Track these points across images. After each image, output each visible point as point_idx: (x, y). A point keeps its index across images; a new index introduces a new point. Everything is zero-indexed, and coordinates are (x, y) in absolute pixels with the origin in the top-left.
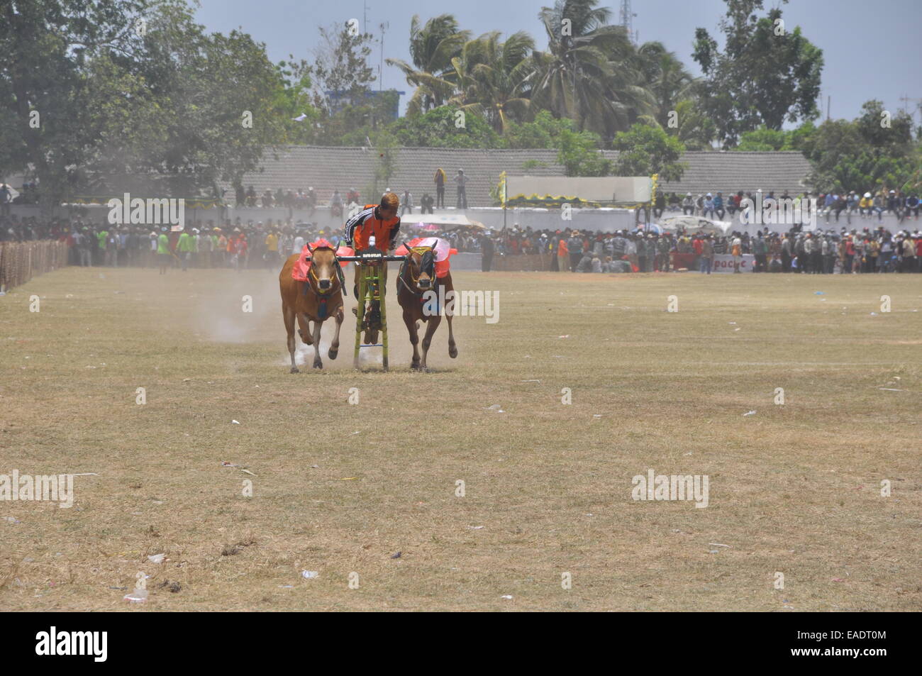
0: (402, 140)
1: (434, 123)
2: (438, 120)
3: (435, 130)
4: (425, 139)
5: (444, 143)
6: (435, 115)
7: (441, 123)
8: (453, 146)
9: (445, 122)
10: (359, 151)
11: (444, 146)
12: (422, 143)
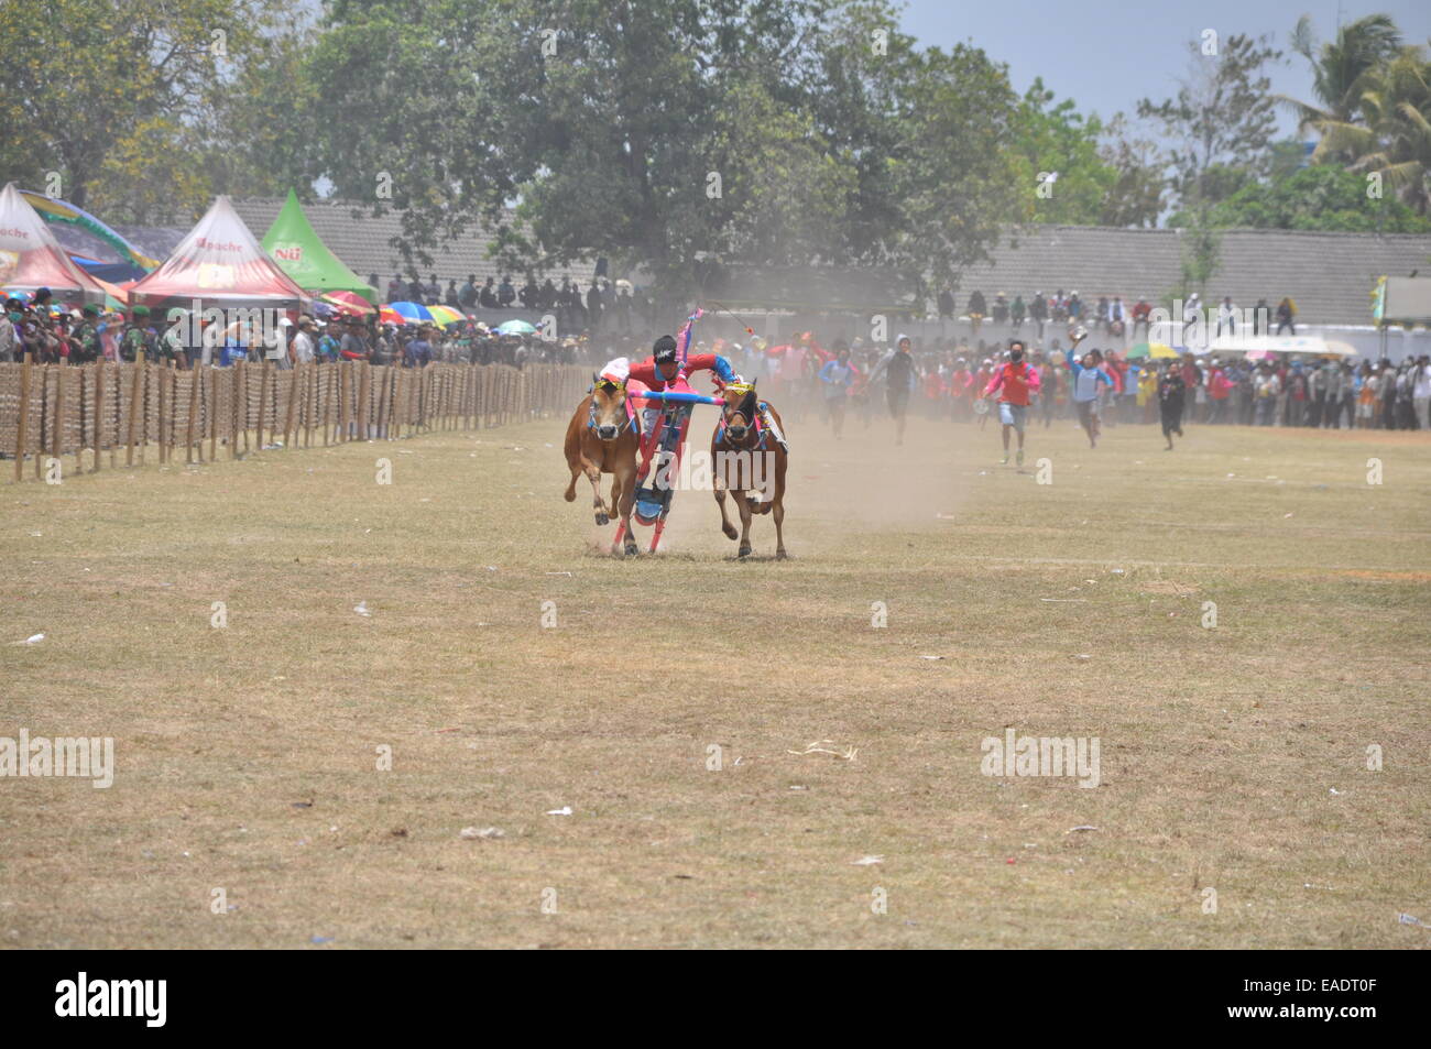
0: (1250, 218)
1: (1305, 192)
2: (1311, 187)
3: (1306, 204)
4: (1288, 217)
5: (1318, 223)
6: (1308, 179)
7: (1316, 191)
8: (1332, 229)
9: (1322, 190)
10: (1171, 235)
11: (1318, 229)
12: (1284, 224)
